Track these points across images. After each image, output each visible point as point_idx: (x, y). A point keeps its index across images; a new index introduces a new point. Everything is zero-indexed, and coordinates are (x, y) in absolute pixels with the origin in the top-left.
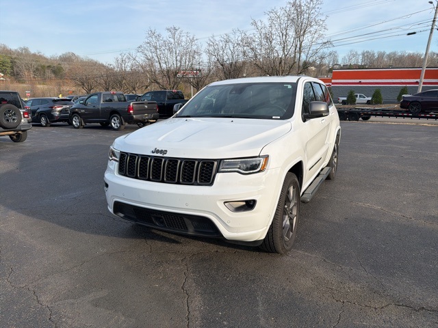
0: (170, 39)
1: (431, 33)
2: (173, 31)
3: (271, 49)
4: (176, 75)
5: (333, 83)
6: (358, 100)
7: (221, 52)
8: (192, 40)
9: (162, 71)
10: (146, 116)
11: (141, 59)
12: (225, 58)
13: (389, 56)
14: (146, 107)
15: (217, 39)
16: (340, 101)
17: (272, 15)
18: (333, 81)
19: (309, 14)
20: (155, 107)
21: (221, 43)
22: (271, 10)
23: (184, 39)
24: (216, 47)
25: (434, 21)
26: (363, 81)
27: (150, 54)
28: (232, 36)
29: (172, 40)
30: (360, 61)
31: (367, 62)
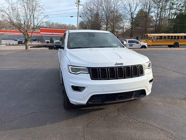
1: (78, 17)
5: (41, 34)
6: (55, 41)
13: (56, 24)
16: (46, 42)
18: (41, 33)
25: (78, 13)
26: (53, 33)
31: (48, 26)
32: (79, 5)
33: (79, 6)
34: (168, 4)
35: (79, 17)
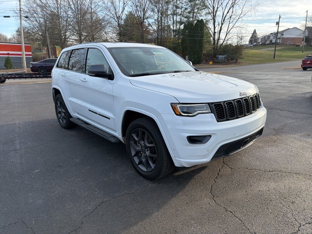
1: (21, 18)
25: (20, 10)
34: (170, 6)
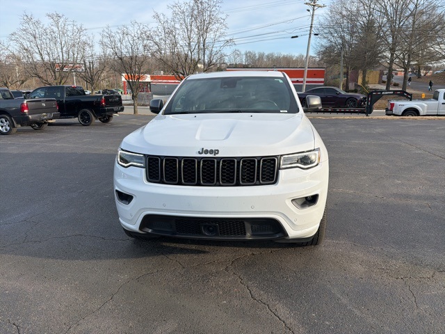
0: (52, 27)
1: (310, 37)
2: (56, 17)
3: (175, 44)
4: (62, 69)
7: (119, 45)
8: (80, 30)
9: (44, 64)
10: (44, 116)
11: (14, 48)
12: (124, 51)
13: (268, 56)
14: (44, 105)
15: (114, 30)
17: (175, 9)
19: (211, 12)
20: (54, 105)
21: (117, 35)
22: (174, 4)
23: (70, 28)
24: (112, 39)
25: (311, 27)
27: (28, 43)
28: (131, 28)
29: (55, 29)
30: (244, 60)
31: (250, 61)
32: (316, 8)
33: (314, 10)
35: (312, 36)
